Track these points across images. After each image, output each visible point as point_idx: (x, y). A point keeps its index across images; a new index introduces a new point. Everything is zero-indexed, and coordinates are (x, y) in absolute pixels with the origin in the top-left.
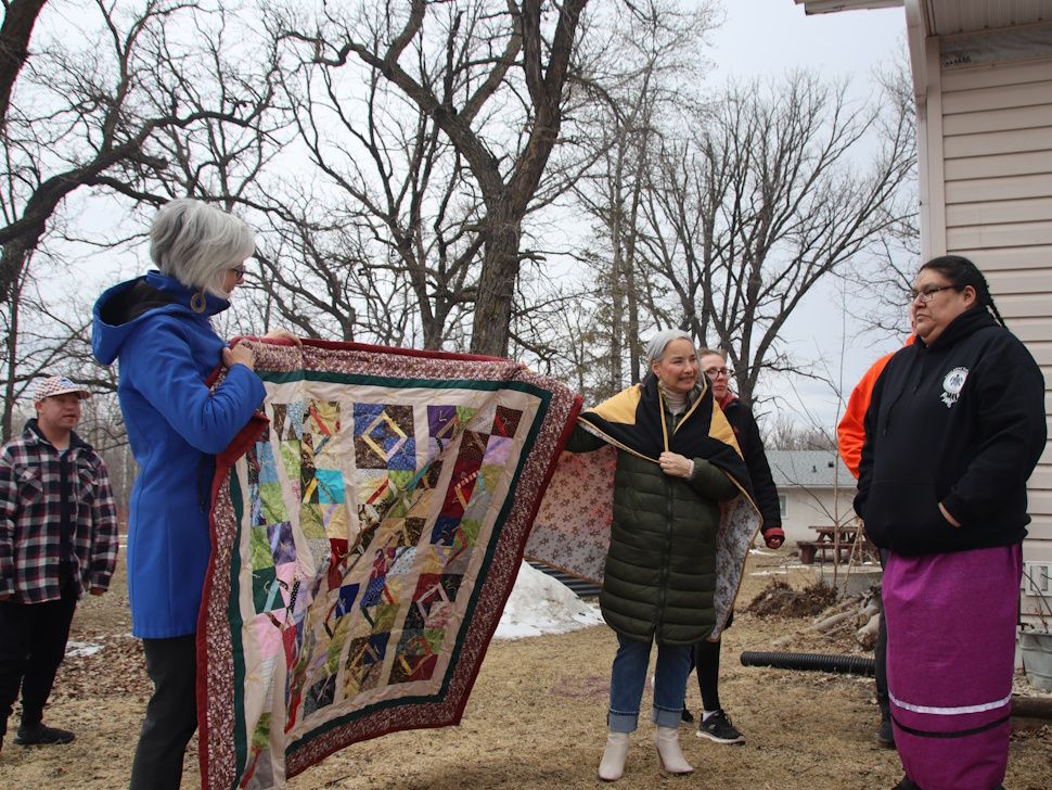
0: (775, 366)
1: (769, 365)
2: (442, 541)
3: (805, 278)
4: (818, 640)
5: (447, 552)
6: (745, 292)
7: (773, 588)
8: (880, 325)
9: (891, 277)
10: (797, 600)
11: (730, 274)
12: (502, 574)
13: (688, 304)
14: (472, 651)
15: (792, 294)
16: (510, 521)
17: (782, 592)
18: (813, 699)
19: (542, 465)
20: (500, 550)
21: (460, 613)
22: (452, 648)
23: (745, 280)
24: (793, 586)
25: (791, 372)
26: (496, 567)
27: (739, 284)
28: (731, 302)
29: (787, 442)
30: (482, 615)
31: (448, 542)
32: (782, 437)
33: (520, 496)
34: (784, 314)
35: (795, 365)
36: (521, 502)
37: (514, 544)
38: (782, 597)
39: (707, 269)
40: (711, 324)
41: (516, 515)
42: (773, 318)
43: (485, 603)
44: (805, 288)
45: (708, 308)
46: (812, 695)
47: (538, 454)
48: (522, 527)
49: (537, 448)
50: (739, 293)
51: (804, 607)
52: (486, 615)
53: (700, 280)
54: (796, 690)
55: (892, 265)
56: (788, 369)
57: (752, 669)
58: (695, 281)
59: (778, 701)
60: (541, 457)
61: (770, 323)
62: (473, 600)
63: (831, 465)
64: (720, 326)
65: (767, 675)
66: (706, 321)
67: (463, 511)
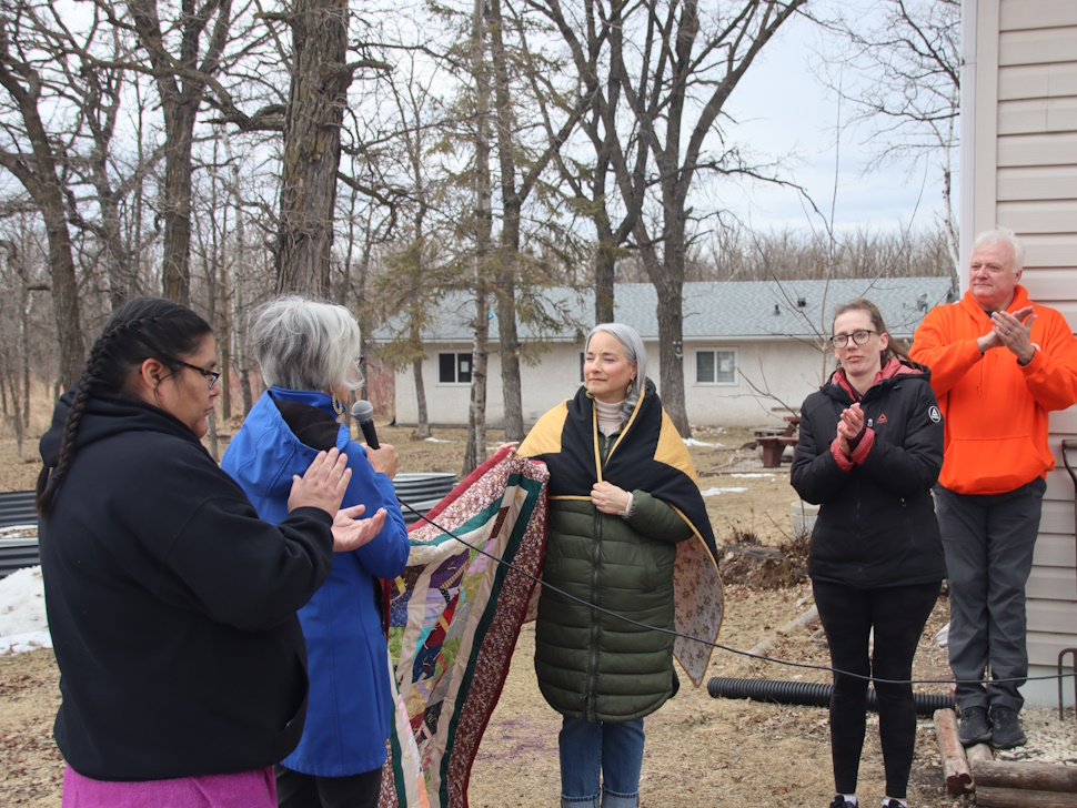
0: (720, 166)
1: (712, 165)
2: (424, 675)
3: (766, 18)
4: (807, 644)
5: (429, 684)
6: (673, 49)
7: (733, 542)
8: (882, 109)
9: (903, 35)
10: (769, 562)
11: (653, 18)
12: (486, 689)
13: (587, 73)
14: (458, 781)
15: (746, 45)
16: (494, 631)
17: (747, 548)
18: (813, 756)
19: (530, 567)
20: (483, 663)
21: (442, 743)
22: (438, 787)
23: (675, 29)
24: (761, 536)
25: (746, 175)
26: (477, 683)
27: (665, 33)
28: (654, 66)
29: (731, 256)
30: (463, 736)
31: (430, 673)
32: (724, 248)
33: (505, 603)
34: (733, 78)
35: (750, 164)
36: (507, 609)
37: (499, 655)
38: (748, 557)
39: (616, 17)
40: (623, 101)
41: (500, 624)
42: (715, 83)
43: (467, 724)
44: (766, 34)
45: (619, 76)
46: (811, 750)
47: (526, 556)
48: (509, 637)
49: (524, 550)
50: (666, 50)
51: (780, 571)
52: (468, 736)
53: (605, 34)
54: (787, 742)
55: (905, 16)
56: (740, 171)
57: (725, 704)
58: (598, 34)
59: (767, 760)
60: (529, 558)
61: (711, 91)
62: (454, 723)
63: (802, 304)
64: (636, 103)
65: (747, 718)
66: (614, 97)
67: (445, 634)
